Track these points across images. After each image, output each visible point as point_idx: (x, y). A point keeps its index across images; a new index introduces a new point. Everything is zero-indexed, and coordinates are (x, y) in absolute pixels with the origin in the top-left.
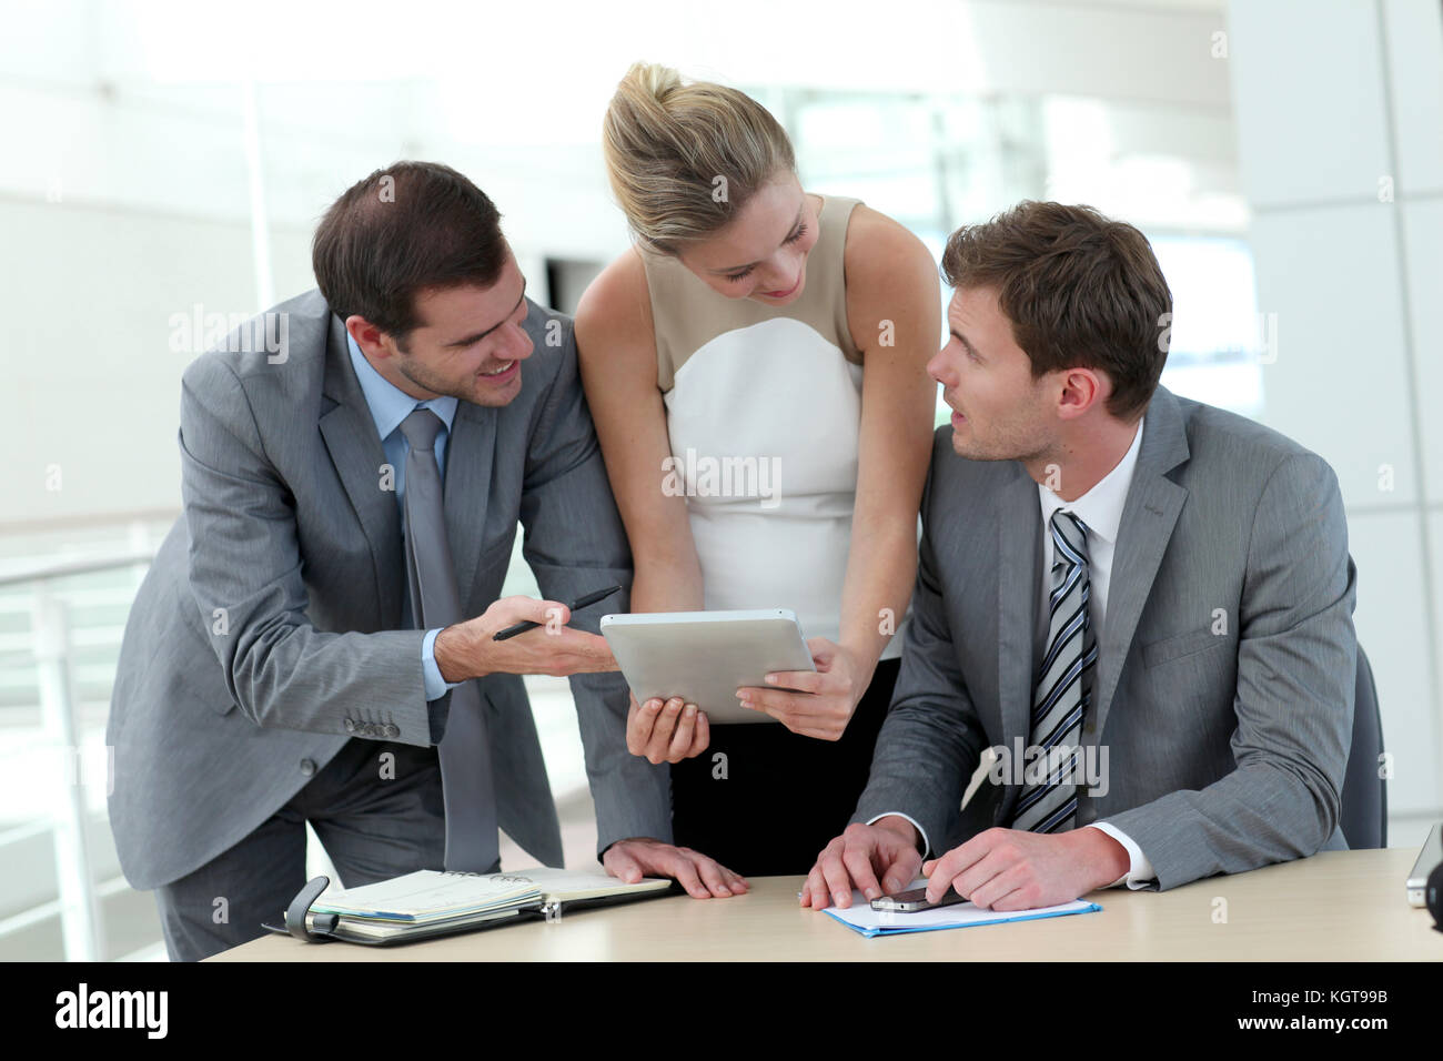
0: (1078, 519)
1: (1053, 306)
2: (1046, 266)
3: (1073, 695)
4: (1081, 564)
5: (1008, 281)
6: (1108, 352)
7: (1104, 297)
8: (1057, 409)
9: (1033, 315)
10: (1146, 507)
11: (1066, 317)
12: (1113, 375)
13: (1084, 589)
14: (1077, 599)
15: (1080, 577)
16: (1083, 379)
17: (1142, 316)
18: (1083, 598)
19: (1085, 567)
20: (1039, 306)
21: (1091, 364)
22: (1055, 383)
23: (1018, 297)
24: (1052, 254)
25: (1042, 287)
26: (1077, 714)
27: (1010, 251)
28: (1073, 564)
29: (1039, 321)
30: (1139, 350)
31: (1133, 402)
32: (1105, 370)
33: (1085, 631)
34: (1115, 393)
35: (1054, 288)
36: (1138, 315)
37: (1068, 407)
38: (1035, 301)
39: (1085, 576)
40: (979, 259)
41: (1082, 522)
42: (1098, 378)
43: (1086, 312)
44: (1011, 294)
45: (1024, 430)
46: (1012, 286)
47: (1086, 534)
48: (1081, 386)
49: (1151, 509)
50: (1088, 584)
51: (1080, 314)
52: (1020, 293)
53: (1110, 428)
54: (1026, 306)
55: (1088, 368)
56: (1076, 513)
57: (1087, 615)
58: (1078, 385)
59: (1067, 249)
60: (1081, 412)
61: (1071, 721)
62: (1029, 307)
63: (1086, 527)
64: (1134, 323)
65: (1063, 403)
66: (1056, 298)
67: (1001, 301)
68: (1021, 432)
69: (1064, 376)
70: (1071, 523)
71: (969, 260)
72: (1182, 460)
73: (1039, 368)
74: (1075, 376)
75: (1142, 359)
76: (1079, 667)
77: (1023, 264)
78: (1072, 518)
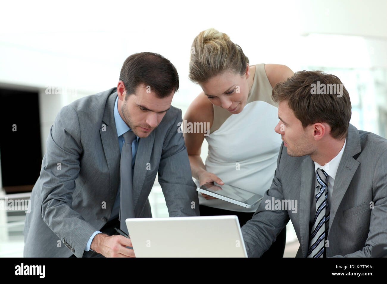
0: (325, 172)
1: (304, 104)
2: (301, 90)
3: (323, 229)
4: (325, 186)
5: (290, 97)
6: (326, 116)
7: (321, 99)
8: (314, 137)
9: (299, 107)
10: (346, 167)
11: (309, 107)
12: (330, 124)
13: (326, 195)
14: (323, 197)
15: (325, 190)
16: (319, 126)
17: (335, 103)
18: (325, 198)
19: (326, 187)
20: (300, 103)
21: (322, 121)
22: (311, 129)
23: (294, 102)
24: (303, 87)
25: (300, 98)
26: (324, 235)
27: (290, 88)
28: (322, 186)
29: (301, 109)
30: (337, 115)
31: (340, 132)
32: (326, 123)
33: (326, 208)
34: (333, 130)
35: (304, 97)
36: (334, 103)
37: (317, 136)
38: (299, 102)
39: (326, 190)
40: (281, 92)
41: (326, 173)
42: (325, 126)
43: (315, 104)
44: (291, 101)
45: (305, 146)
46: (291, 99)
47: (327, 177)
48: (319, 129)
49: (347, 168)
50: (327, 193)
51: (314, 105)
52: (294, 100)
53: (333, 142)
54: (296, 105)
55: (320, 123)
56: (324, 170)
57: (327, 203)
58: (318, 129)
59: (307, 85)
60: (321, 137)
61: (322, 238)
62: (297, 105)
63: (327, 175)
64: (333, 106)
65: (315, 135)
66: (305, 101)
67: (289, 104)
68: (304, 146)
69: (313, 126)
70: (322, 173)
71: (278, 92)
72: (359, 152)
73: (305, 124)
74: (317, 126)
75: (339, 118)
76: (324, 220)
77: (294, 91)
78: (323, 171)
